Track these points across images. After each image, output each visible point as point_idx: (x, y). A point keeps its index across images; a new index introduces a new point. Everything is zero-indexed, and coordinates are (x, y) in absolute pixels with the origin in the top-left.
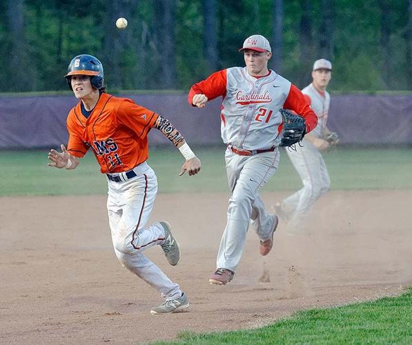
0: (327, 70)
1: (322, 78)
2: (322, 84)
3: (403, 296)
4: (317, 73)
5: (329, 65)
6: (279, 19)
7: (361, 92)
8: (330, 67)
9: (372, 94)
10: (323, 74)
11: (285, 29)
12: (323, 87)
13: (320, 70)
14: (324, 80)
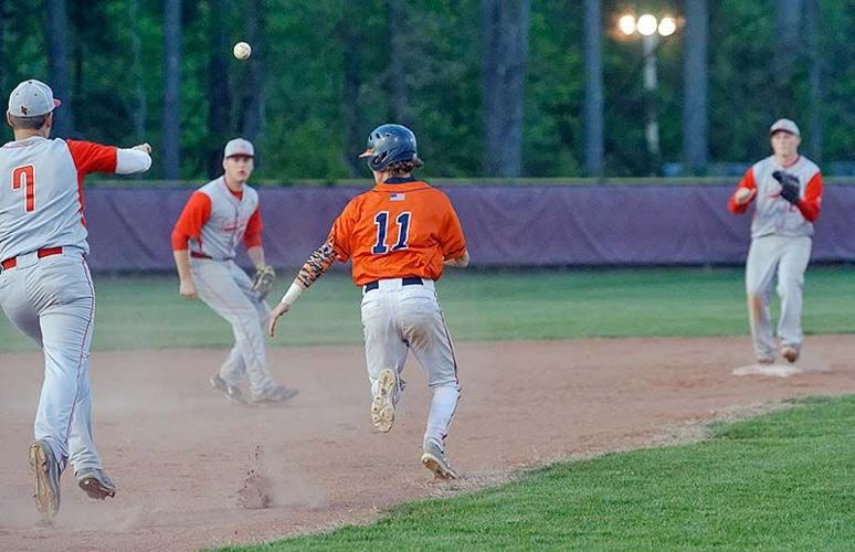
0: (246, 157)
1: (240, 169)
2: (240, 178)
3: (379, 523)
4: (231, 161)
5: (249, 148)
6: (174, 61)
7: (310, 182)
8: (252, 153)
9: (330, 185)
10: (241, 163)
11: (184, 78)
12: (241, 182)
13: (236, 157)
14: (242, 172)
